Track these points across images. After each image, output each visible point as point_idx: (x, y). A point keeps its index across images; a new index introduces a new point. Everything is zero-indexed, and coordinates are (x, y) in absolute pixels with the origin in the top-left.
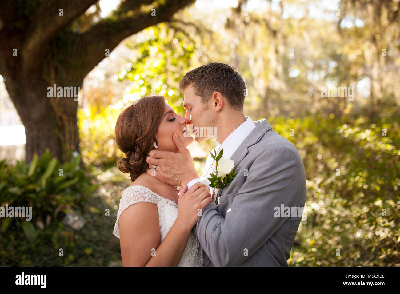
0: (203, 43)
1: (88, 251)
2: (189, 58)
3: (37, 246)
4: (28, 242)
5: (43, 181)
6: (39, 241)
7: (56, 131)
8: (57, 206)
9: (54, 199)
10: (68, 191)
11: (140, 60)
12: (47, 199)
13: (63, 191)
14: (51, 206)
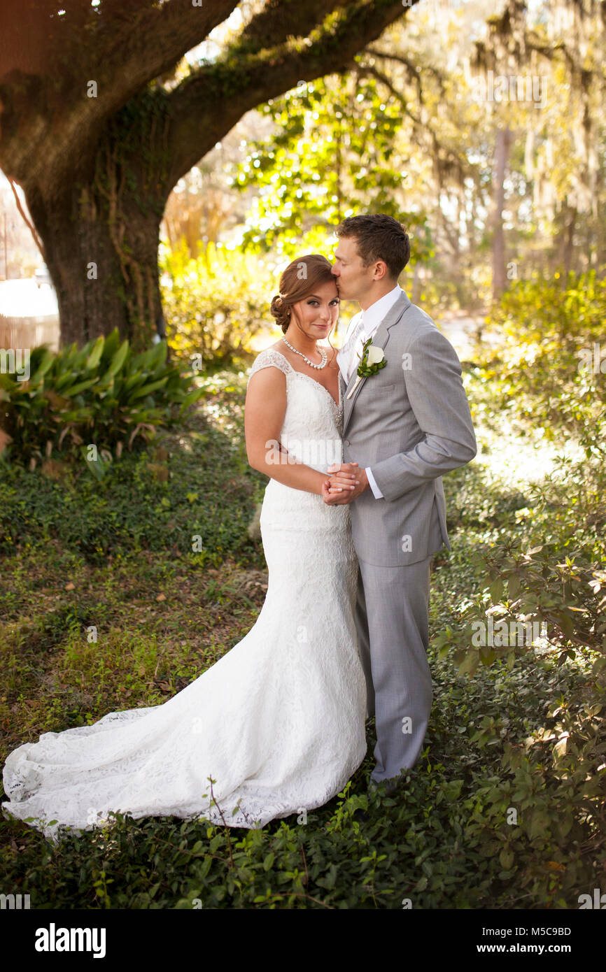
0: (421, 101)
1: (192, 496)
2: (390, 134)
3: (109, 485)
4: (93, 477)
5: (110, 381)
6: (110, 477)
7: (120, 292)
8: (134, 425)
9: (128, 414)
10: (151, 400)
11: (282, 141)
12: (115, 413)
13: (141, 400)
14: (123, 424)
